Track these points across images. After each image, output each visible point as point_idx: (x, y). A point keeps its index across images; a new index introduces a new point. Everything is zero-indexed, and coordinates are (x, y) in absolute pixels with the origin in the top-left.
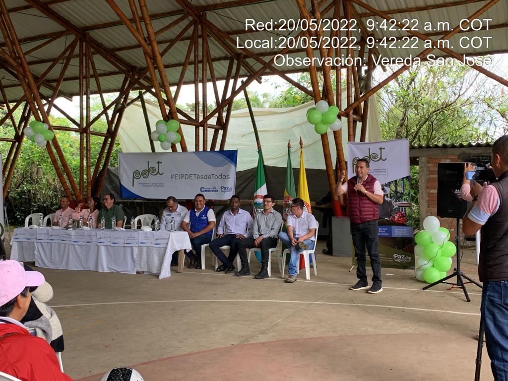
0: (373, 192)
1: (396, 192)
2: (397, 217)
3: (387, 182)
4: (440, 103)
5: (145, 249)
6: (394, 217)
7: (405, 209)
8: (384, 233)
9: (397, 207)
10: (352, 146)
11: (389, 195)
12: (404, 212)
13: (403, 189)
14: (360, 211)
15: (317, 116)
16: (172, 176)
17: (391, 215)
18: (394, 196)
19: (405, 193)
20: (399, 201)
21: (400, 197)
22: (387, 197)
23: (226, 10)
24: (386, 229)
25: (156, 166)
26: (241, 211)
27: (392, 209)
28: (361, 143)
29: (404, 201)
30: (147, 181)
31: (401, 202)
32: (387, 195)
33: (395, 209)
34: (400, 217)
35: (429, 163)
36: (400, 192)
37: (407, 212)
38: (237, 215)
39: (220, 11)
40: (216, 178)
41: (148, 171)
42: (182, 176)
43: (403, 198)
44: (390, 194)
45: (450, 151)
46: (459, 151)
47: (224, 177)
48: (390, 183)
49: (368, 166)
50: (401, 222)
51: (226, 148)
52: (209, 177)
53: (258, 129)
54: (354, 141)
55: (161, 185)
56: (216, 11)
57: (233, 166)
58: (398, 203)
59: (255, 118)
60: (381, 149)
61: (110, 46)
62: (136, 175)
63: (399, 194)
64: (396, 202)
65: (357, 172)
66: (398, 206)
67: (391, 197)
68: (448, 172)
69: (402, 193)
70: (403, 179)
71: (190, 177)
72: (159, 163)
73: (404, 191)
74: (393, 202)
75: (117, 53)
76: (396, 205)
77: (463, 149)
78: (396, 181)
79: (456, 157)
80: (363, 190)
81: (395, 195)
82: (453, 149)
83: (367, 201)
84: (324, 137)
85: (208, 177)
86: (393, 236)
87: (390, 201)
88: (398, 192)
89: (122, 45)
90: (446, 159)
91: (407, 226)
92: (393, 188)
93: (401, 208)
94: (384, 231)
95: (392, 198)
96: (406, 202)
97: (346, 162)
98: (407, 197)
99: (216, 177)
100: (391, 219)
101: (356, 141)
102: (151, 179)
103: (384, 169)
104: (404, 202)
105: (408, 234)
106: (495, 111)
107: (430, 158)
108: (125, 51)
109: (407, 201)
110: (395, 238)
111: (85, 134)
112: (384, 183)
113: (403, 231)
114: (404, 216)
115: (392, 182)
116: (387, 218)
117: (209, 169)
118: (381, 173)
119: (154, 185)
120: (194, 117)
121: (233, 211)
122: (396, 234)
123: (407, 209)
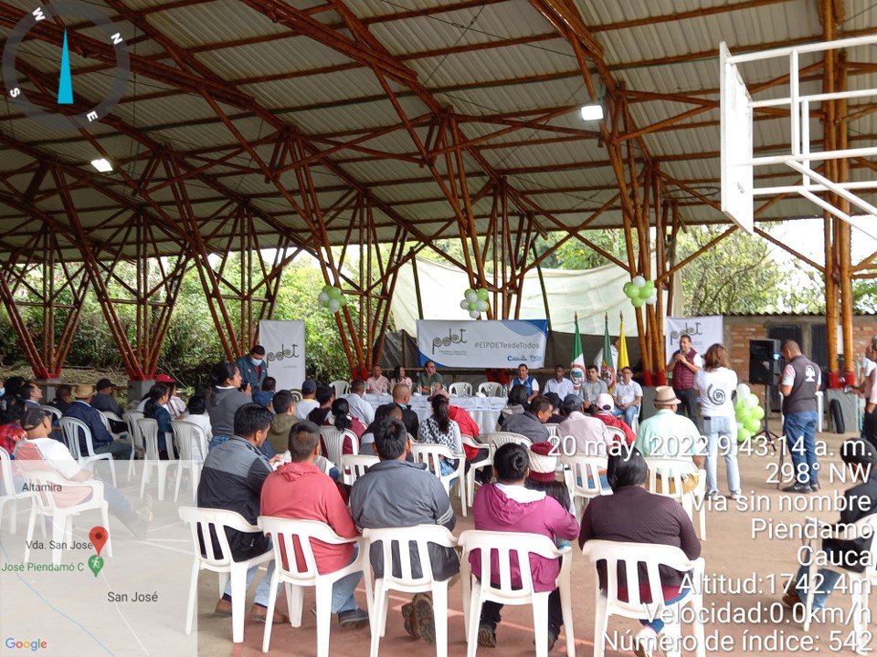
0: (693, 364)
4: (743, 265)
5: (481, 414)
10: (671, 321)
14: (682, 380)
15: (635, 291)
16: (476, 345)
23: (528, 174)
25: (459, 334)
26: (564, 379)
30: (448, 348)
35: (732, 331)
38: (562, 383)
39: (520, 176)
41: (450, 339)
42: (488, 344)
45: (756, 319)
46: (763, 320)
47: (534, 346)
49: (690, 341)
51: (521, 317)
52: (518, 346)
53: (547, 291)
55: (464, 353)
56: (517, 175)
57: (543, 335)
59: (545, 280)
60: (697, 324)
61: (386, 200)
62: (436, 342)
65: (681, 346)
68: (758, 347)
71: (496, 345)
72: (462, 330)
75: (393, 207)
77: (768, 318)
79: (761, 326)
80: (684, 361)
82: (759, 318)
83: (688, 372)
84: (638, 310)
85: (515, 346)
89: (400, 199)
90: (750, 327)
97: (665, 337)
99: (525, 346)
102: (453, 347)
103: (700, 342)
106: (802, 271)
107: (734, 326)
108: (401, 206)
111: (365, 298)
117: (517, 338)
118: (700, 347)
119: (457, 353)
120: (492, 282)
121: (557, 379)
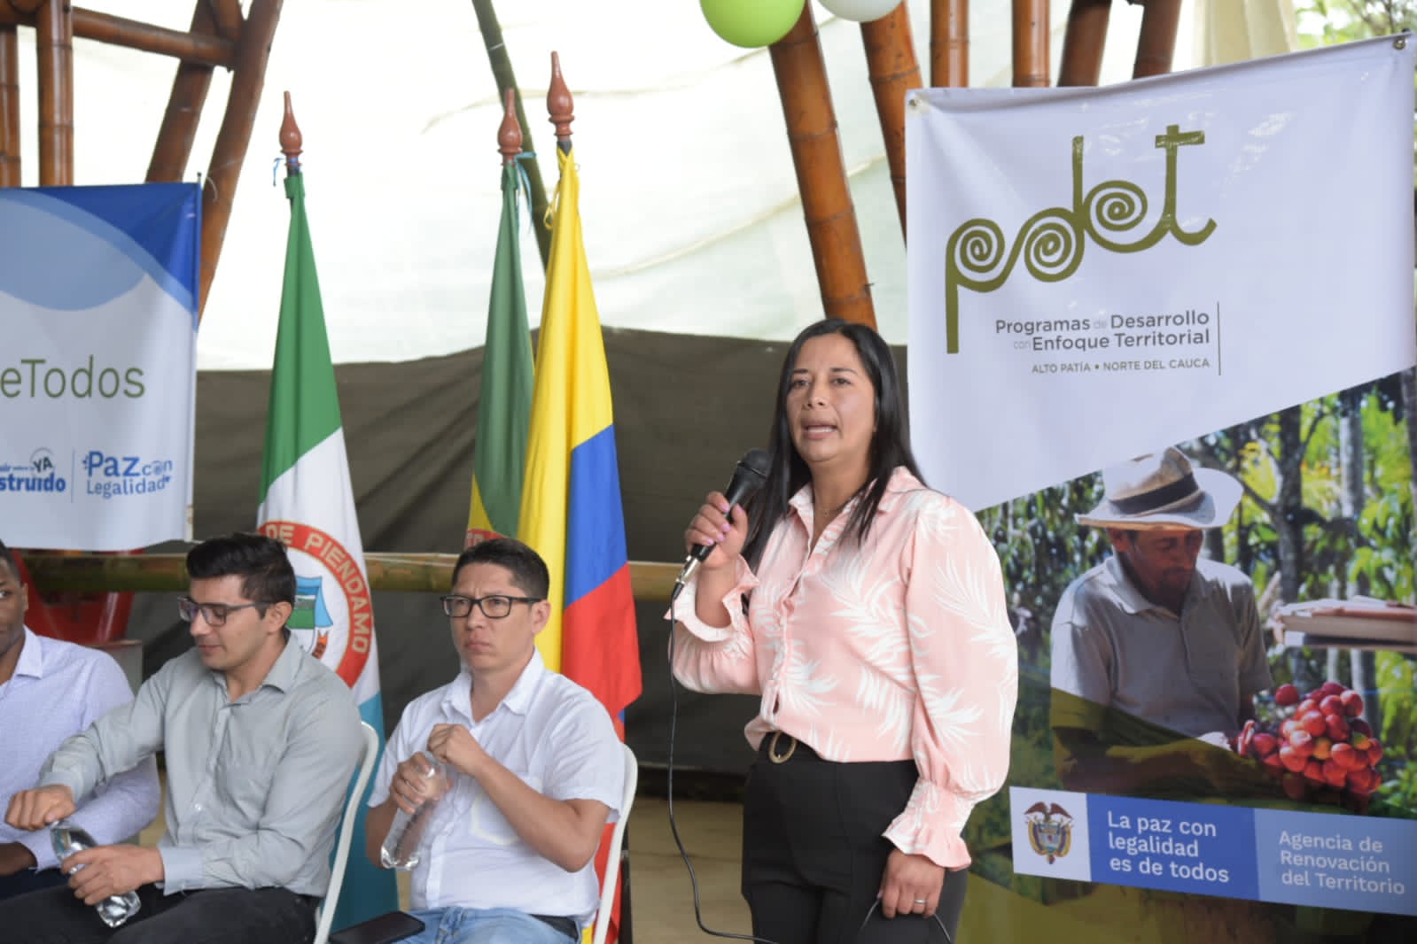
1: (1293, 513)
2: (1295, 734)
3: (1213, 425)
6: (1278, 737)
7: (1368, 663)
8: (1190, 862)
9: (1295, 639)
10: (941, 120)
11: (1230, 540)
12: (1358, 688)
13: (1355, 486)
17: (1247, 712)
18: (1272, 548)
19: (1365, 523)
20: (1318, 592)
21: (1328, 557)
22: (1218, 555)
24: (1210, 829)
27: (1256, 655)
28: (1025, 92)
29: (1364, 588)
31: (1331, 603)
32: (1216, 535)
33: (1282, 662)
34: (1321, 733)
36: (1327, 511)
37: (1383, 691)
40: (55, 388)
43: (1353, 569)
44: (1244, 530)
47: (109, 381)
48: (1238, 436)
50: (1335, 778)
54: (964, 82)
57: (170, 306)
58: (1305, 608)
60: (1173, 139)
63: (1312, 532)
64: (1289, 596)
66: (1312, 639)
67: (1246, 558)
69: (1341, 528)
70: (1351, 398)
73: (1359, 504)
74: (1265, 594)
76: (1289, 623)
78: (1290, 418)
81: (1282, 538)
86: (1267, 894)
87: (1243, 593)
88: (1311, 516)
91: (1385, 812)
92: (1266, 476)
93: (1333, 652)
94: (1193, 850)
95: (1261, 567)
96: (1375, 605)
98: (1387, 555)
99: (55, 383)
100: (1251, 747)
101: (977, 79)
103: (1190, 317)
104: (1356, 603)
105: (1397, 889)
109: (1390, 592)
110: (1288, 911)
112: (1189, 438)
113: (1355, 854)
114: (1357, 726)
115: (1260, 423)
116: (1215, 739)
118: (1164, 353)
122: (1290, 879)
123: (1385, 660)
